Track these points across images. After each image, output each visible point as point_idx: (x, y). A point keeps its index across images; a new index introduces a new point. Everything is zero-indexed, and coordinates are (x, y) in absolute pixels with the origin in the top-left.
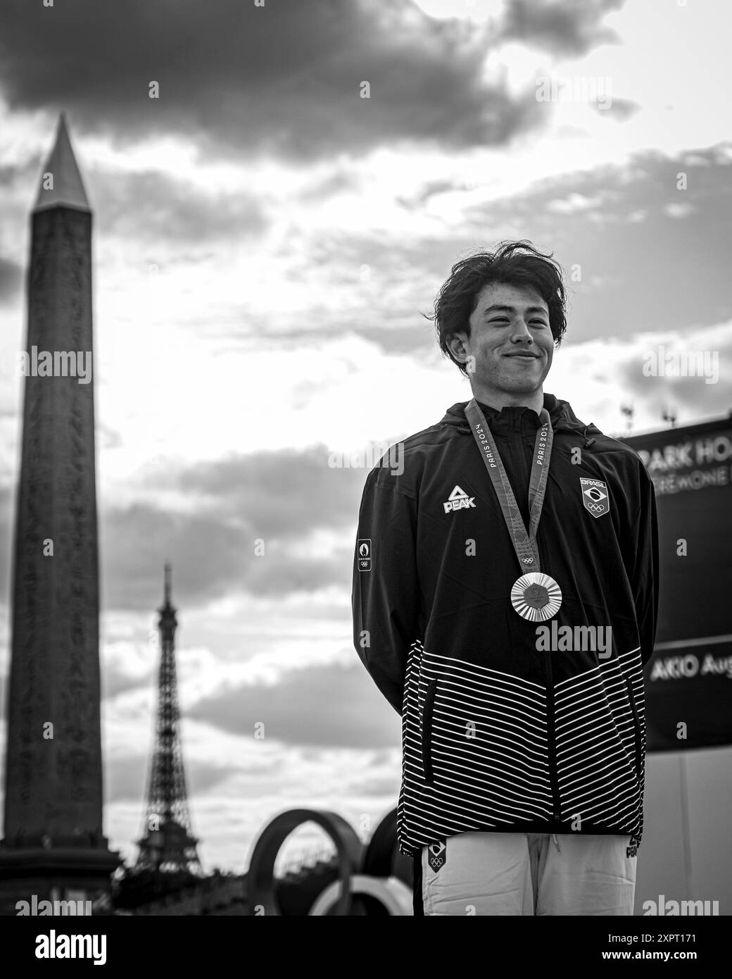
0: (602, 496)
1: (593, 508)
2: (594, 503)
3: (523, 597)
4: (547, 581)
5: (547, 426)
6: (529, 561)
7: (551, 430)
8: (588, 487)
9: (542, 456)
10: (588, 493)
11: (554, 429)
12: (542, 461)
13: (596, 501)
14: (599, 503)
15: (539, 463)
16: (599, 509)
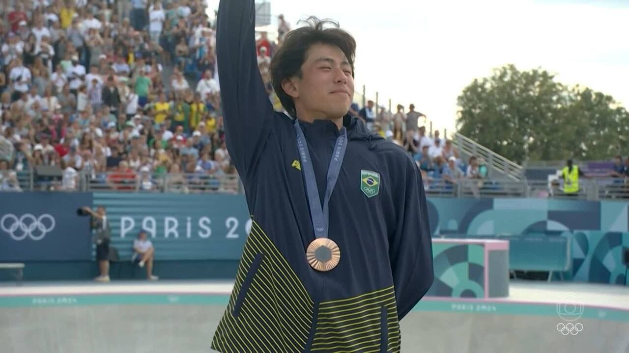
0: (375, 183)
1: (367, 191)
2: (368, 187)
3: (314, 254)
4: (331, 244)
5: (344, 137)
6: (321, 230)
7: (346, 139)
8: (367, 176)
9: (338, 155)
10: (365, 180)
11: (348, 138)
12: (338, 158)
13: (370, 186)
14: (372, 187)
15: (336, 159)
16: (371, 192)
